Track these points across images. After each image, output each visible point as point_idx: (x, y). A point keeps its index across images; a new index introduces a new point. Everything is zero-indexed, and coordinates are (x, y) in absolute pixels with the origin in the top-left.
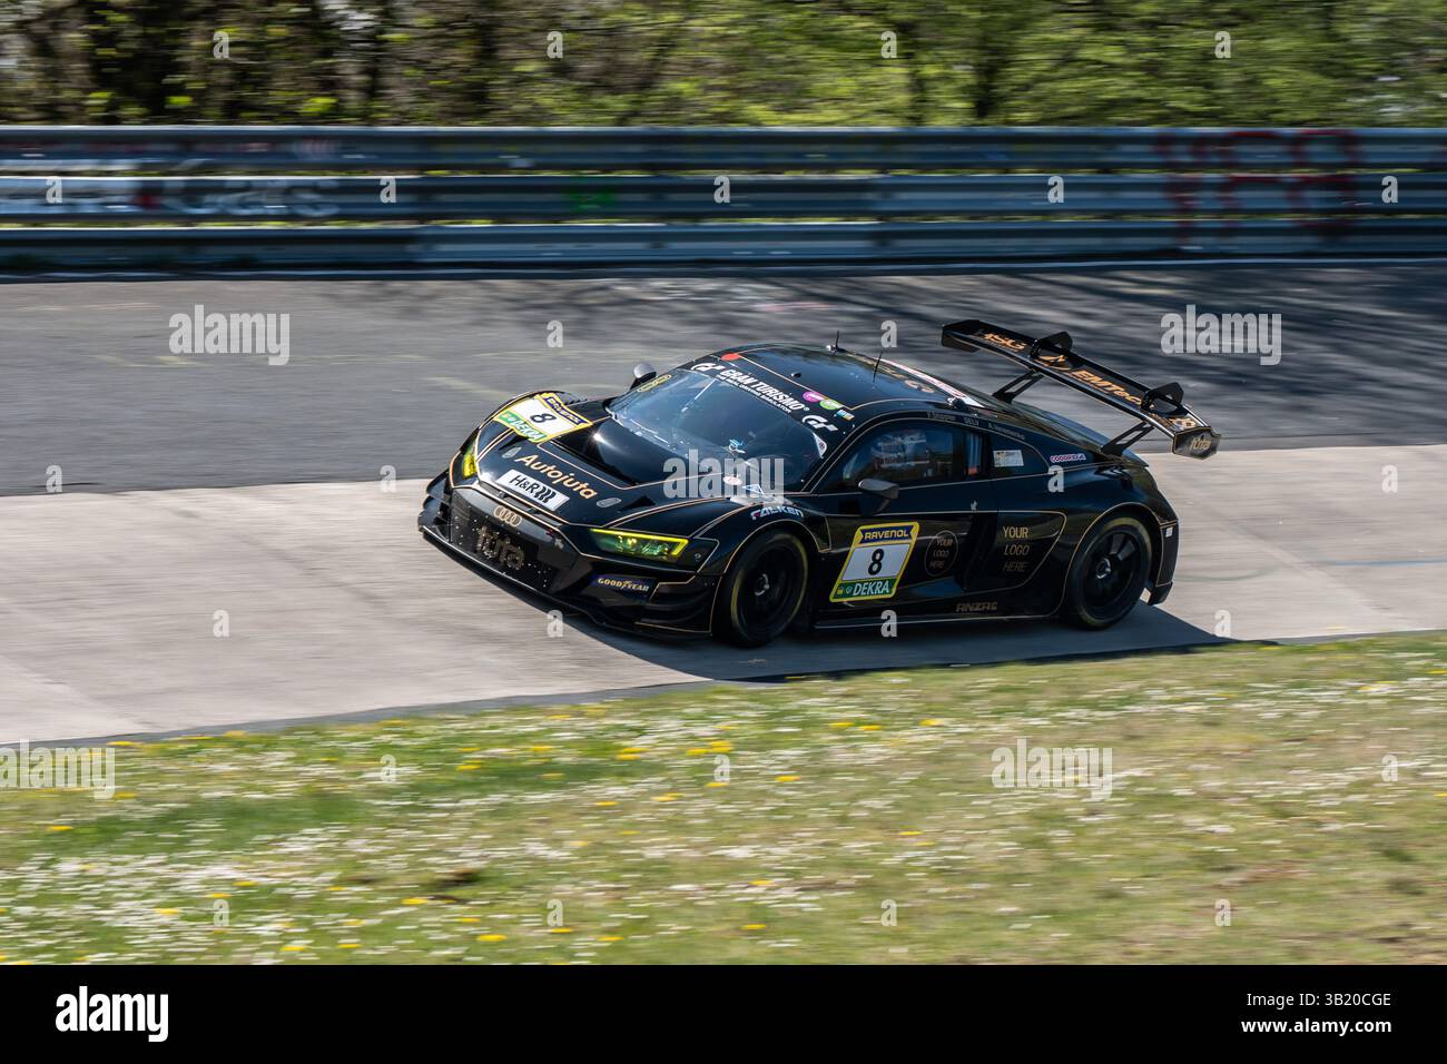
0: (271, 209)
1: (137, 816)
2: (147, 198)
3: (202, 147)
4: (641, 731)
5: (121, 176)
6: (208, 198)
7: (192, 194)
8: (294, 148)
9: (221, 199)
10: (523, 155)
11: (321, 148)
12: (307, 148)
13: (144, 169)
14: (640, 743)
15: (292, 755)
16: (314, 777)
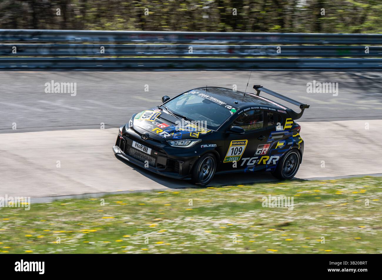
0: (261, 53)
1: (209, 207)
2: (231, 50)
3: (244, 38)
4: (344, 187)
5: (223, 45)
6: (246, 51)
7: (242, 49)
8: (268, 38)
9: (249, 51)
10: (326, 41)
11: (275, 38)
12: (271, 38)
13: (230, 43)
14: (343, 190)
15: (254, 191)
16: (258, 197)
